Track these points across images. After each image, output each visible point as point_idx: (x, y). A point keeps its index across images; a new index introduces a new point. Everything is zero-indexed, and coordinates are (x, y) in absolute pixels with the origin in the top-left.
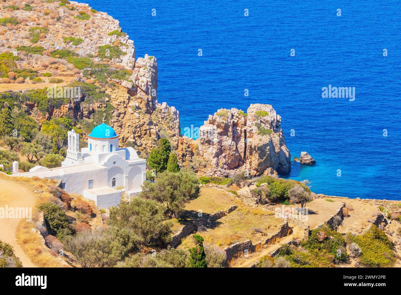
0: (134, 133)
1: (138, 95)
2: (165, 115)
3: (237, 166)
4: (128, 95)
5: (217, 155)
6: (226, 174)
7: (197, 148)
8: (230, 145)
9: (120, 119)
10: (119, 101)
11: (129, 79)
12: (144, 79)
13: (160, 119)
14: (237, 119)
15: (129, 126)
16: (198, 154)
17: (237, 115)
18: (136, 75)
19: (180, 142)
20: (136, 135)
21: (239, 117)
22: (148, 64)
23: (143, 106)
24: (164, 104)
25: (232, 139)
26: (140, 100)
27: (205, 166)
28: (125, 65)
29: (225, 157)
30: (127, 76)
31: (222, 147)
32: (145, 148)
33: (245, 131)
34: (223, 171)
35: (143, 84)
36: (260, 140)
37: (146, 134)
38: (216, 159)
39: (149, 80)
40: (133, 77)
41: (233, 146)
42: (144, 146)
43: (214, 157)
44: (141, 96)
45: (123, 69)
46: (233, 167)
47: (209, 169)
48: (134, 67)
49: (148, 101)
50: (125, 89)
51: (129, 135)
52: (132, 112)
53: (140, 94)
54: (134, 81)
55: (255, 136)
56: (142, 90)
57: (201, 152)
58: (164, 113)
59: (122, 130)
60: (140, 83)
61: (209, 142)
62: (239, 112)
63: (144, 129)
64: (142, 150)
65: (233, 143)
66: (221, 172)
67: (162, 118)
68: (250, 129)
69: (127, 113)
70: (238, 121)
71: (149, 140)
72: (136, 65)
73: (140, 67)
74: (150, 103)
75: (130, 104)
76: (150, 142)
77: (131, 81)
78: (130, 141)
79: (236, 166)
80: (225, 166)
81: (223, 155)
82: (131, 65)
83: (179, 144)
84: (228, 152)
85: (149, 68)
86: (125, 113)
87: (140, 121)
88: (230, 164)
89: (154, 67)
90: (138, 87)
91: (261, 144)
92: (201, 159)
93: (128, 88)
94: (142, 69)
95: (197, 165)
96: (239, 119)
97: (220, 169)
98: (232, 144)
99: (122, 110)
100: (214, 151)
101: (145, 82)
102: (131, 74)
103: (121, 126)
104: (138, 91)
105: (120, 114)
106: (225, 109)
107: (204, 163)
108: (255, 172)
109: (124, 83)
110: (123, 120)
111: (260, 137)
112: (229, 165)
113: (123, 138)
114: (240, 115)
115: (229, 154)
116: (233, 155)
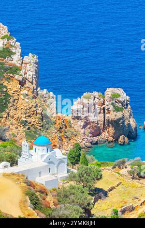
0: (26, 114)
1: (27, 85)
2: (46, 99)
3: (99, 134)
4: (20, 86)
5: (84, 127)
6: (91, 141)
7: (70, 122)
9: (15, 104)
10: (14, 90)
12: (31, 73)
13: (43, 102)
15: (22, 109)
16: (70, 126)
18: (24, 70)
19: (58, 118)
20: (27, 115)
21: (99, 98)
22: (32, 61)
23: (30, 93)
24: (45, 91)
26: (28, 89)
27: (76, 136)
28: (16, 62)
29: (89, 128)
30: (18, 71)
31: (87, 120)
32: (33, 124)
33: (104, 109)
34: (89, 138)
35: (30, 77)
36: (116, 115)
37: (33, 114)
38: (83, 129)
39: (34, 73)
40: (22, 72)
42: (33, 123)
43: (82, 129)
44: (29, 86)
45: (14, 66)
46: (96, 135)
47: (79, 138)
48: (22, 63)
49: (34, 89)
50: (17, 81)
51: (22, 115)
52: (23, 98)
53: (28, 84)
54: (23, 75)
55: (112, 112)
56: (29, 81)
57: (72, 125)
58: (45, 97)
59: (17, 112)
60: (27, 76)
61: (78, 118)
63: (33, 110)
64: (32, 126)
67: (45, 101)
68: (108, 107)
69: (19, 99)
71: (36, 119)
72: (24, 62)
73: (26, 64)
74: (35, 91)
75: (22, 93)
76: (37, 120)
77: (21, 75)
78: (23, 120)
80: (90, 135)
81: (89, 126)
82: (20, 62)
83: (57, 120)
84: (92, 124)
85: (33, 64)
86: (18, 99)
87: (29, 105)
89: (36, 63)
90: (26, 79)
91: (116, 118)
92: (72, 130)
93: (19, 81)
94: (28, 65)
95: (70, 134)
97: (87, 137)
98: (95, 119)
99: (16, 97)
100: (82, 124)
101: (31, 76)
102: (21, 70)
103: (16, 109)
104: (27, 82)
105: (15, 100)
106: (89, 93)
107: (75, 133)
108: (112, 138)
109: (16, 77)
110: (17, 105)
111: (115, 113)
112: (93, 134)
113: (18, 118)
114: (99, 96)
115: (93, 126)
116: (95, 126)
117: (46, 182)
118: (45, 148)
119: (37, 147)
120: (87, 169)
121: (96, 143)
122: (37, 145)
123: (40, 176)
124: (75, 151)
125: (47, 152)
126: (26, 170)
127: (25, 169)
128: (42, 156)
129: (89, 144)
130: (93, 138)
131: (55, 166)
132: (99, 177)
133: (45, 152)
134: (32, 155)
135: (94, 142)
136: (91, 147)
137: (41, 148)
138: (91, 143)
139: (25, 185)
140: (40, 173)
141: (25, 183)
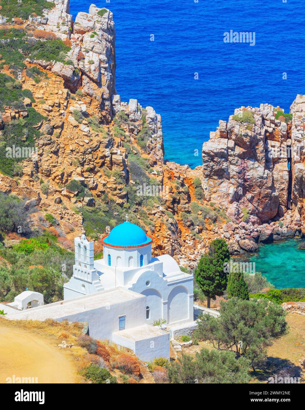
0: (82, 165)
1: (84, 90)
2: (137, 124)
3: (275, 217)
4: (66, 91)
5: (237, 198)
6: (256, 233)
7: (198, 186)
8: (262, 178)
9: (54, 138)
10: (50, 102)
11: (66, 59)
12: (94, 57)
13: (127, 133)
14: (273, 126)
15: (72, 151)
16: (201, 197)
17: (273, 118)
18: (77, 50)
19: (167, 175)
20: (86, 167)
21: (276, 121)
22: (98, 26)
23: (93, 110)
24: (133, 104)
25: (264, 165)
26: (88, 99)
27: (215, 221)
28: (55, 29)
29: (251, 201)
30: (61, 53)
31: (245, 180)
32: (103, 192)
34: (250, 226)
35: (93, 67)
37: (103, 164)
38: (235, 204)
39: (104, 57)
40: (72, 55)
41: (267, 178)
42: (100, 188)
43: (231, 202)
44: (91, 92)
45: (52, 38)
46: (267, 219)
47: (224, 226)
48: (71, 31)
49: (104, 99)
50: (58, 79)
51: (72, 168)
52: (76, 123)
53: (87, 87)
54: (75, 62)
56: (91, 79)
57: (206, 193)
58: (134, 121)
59: (60, 159)
60: (85, 65)
61: (222, 174)
62: (276, 113)
63: (100, 155)
64: (99, 196)
65: (266, 173)
66: (246, 230)
67: (132, 131)
68: (299, 145)
69: (65, 127)
70: (274, 129)
71: (109, 177)
72: (76, 27)
73: (83, 32)
74: (107, 103)
75: (71, 109)
76: (112, 179)
77: (70, 63)
78: (75, 180)
79: (273, 216)
80: (253, 218)
81: (249, 196)
82: (66, 28)
83: (166, 180)
84: (258, 190)
85: (100, 33)
86: (62, 127)
87: (92, 140)
88: (262, 213)
89: (109, 30)
90: (83, 73)
92: (205, 206)
93: (64, 77)
94: (87, 37)
95: (201, 218)
96: (276, 125)
97: (243, 224)
98: (265, 176)
99: (56, 121)
100: (232, 190)
101: (97, 63)
102: (68, 49)
103: (56, 153)
104: (84, 82)
105: (54, 128)
106: (249, 108)
107: (213, 213)
109: (57, 67)
110: (60, 140)
112: (260, 215)
113: (63, 175)
114: (277, 117)
115: (260, 193)
116: (267, 196)
117: (137, 343)
118: (135, 254)
119: (114, 253)
120: (246, 307)
121: (270, 240)
122: (113, 247)
123: (122, 328)
124: (214, 262)
125: (141, 264)
126: (86, 313)
127: (83, 310)
128: (127, 275)
129: (249, 243)
130: (260, 228)
131: (162, 301)
132: (278, 329)
133: (134, 265)
134: (100, 273)
135: (264, 238)
136: (256, 251)
137: (123, 254)
138: (257, 239)
139: (84, 351)
140: (122, 319)
141: (83, 346)
